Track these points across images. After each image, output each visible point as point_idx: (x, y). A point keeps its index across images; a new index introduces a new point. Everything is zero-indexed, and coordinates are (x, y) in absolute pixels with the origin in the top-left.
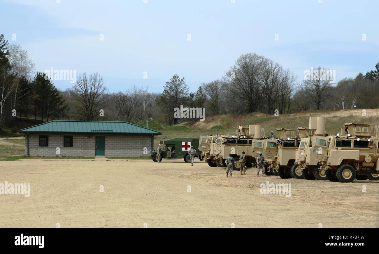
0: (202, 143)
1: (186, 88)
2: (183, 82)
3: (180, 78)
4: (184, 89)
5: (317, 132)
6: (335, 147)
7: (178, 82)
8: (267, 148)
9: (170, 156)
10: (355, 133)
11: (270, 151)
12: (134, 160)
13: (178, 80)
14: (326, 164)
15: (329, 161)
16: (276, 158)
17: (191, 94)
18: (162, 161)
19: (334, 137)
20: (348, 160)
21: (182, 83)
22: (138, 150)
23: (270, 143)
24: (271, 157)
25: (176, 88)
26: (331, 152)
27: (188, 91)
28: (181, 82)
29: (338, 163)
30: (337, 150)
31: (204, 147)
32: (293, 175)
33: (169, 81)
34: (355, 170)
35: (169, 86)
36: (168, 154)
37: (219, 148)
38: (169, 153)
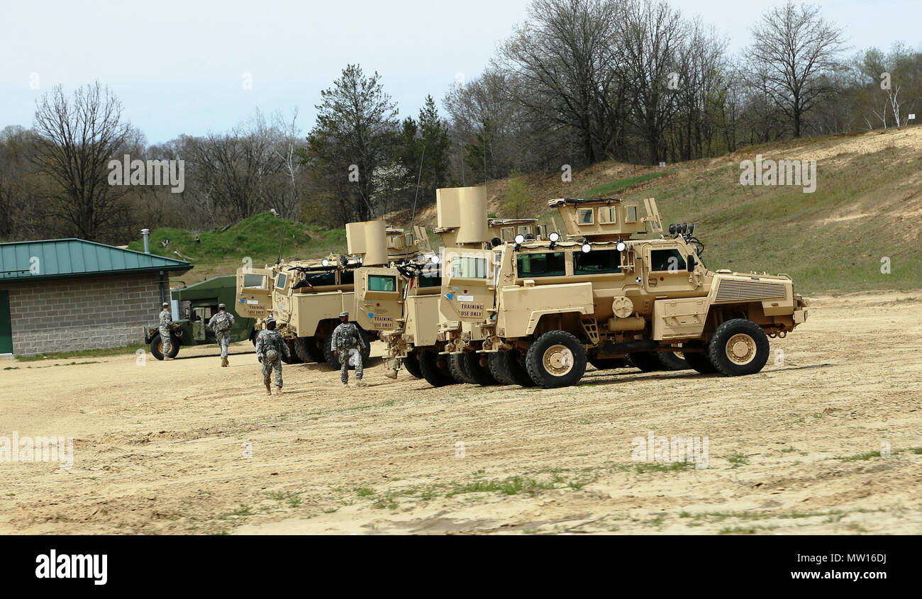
0: (244, 291)
1: (388, 105)
2: (376, 85)
3: (367, 74)
4: (382, 107)
5: (462, 237)
6: (516, 278)
7: (359, 89)
8: (368, 297)
9: (203, 337)
10: (576, 229)
11: (378, 305)
12: (96, 359)
13: (358, 81)
14: (495, 334)
15: (501, 325)
16: (403, 325)
17: (406, 122)
18: (177, 356)
19: (508, 247)
20: (561, 314)
21: (373, 89)
22: (120, 325)
23: (383, 279)
24: (385, 322)
25: (356, 106)
26: (501, 294)
27: (396, 113)
28: (370, 88)
29: (528, 329)
30: (522, 288)
31: (255, 302)
32: (459, 373)
33: (334, 87)
34: (587, 347)
35: (333, 104)
36: (195, 332)
37: (284, 304)
38: (198, 330)
